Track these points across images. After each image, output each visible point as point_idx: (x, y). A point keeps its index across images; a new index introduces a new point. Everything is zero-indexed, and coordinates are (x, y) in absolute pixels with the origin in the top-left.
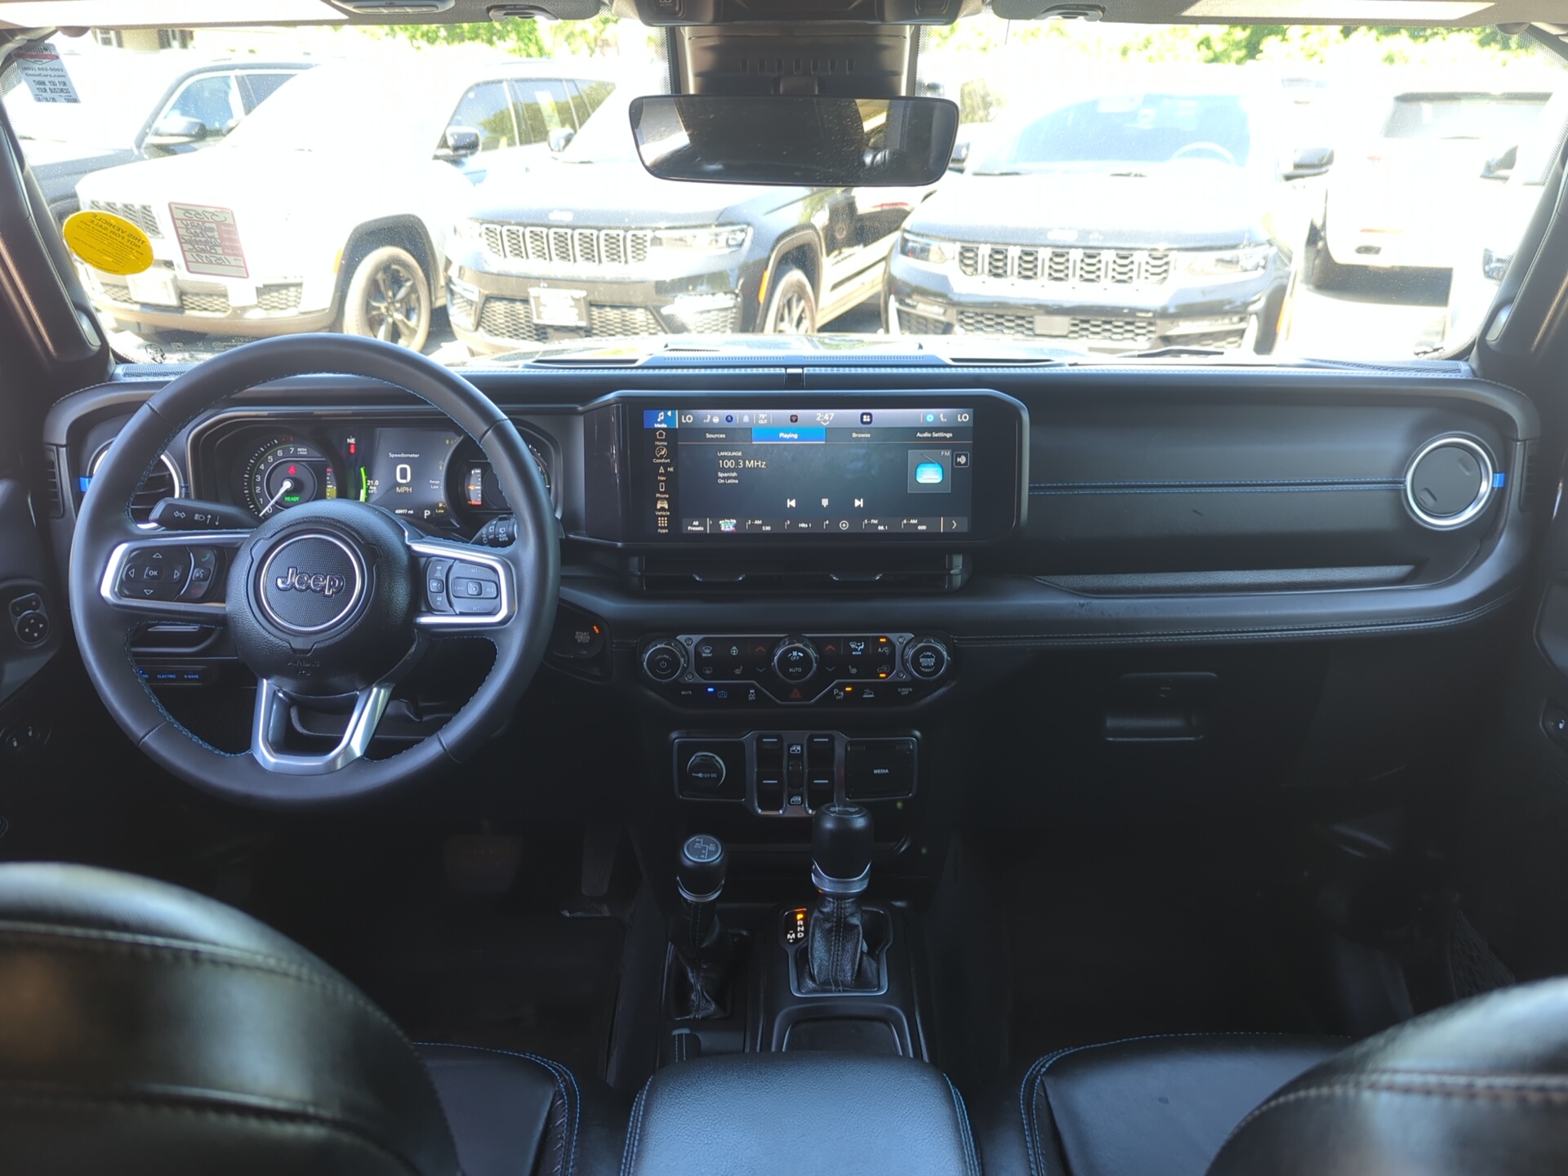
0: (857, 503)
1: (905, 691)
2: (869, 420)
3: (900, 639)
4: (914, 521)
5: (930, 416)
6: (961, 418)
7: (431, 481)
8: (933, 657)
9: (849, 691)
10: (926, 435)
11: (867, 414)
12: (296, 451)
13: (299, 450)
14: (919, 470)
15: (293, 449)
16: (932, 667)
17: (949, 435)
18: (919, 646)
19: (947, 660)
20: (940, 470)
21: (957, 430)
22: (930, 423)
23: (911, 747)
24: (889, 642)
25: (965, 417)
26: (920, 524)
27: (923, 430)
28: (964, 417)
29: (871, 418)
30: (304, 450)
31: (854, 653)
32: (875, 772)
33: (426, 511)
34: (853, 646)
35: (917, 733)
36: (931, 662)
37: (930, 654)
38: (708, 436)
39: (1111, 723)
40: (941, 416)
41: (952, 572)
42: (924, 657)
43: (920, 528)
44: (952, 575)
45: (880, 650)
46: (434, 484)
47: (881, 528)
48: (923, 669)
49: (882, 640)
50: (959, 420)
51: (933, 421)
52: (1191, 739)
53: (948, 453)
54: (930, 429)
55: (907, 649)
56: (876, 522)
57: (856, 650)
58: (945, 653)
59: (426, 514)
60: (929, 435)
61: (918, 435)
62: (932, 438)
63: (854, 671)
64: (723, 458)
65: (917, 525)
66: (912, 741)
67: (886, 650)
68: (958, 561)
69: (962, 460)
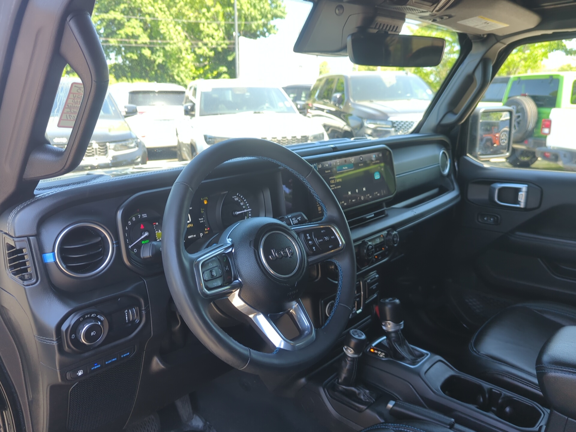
0: (364, 189)
2: (362, 159)
5: (374, 155)
7: (199, 219)
8: (396, 237)
9: (376, 258)
12: (141, 216)
13: (143, 215)
14: (375, 175)
15: (140, 215)
20: (379, 174)
28: (380, 155)
30: (145, 215)
33: (201, 234)
34: (376, 240)
36: (396, 239)
38: (326, 172)
46: (201, 220)
49: (381, 236)
56: (369, 195)
58: (398, 234)
59: (201, 236)
63: (378, 249)
64: (331, 179)
65: (377, 194)
67: (383, 239)
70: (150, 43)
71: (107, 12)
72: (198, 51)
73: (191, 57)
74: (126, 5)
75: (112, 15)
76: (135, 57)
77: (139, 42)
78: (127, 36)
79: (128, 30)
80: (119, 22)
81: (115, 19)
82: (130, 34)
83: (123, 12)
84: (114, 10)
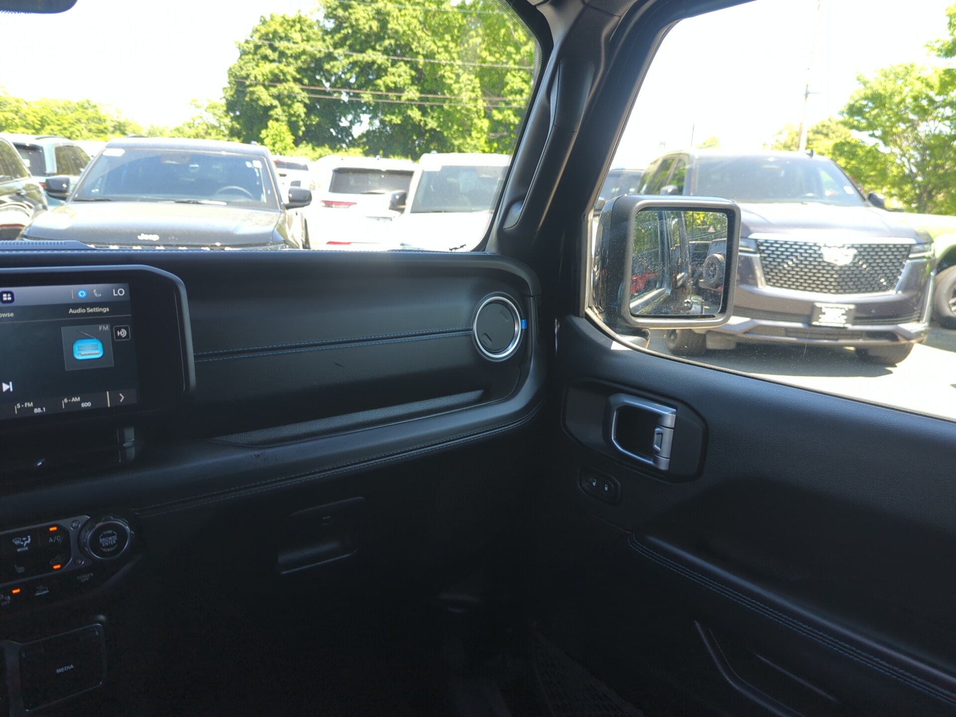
0: (5, 387)
1: (85, 578)
2: (10, 299)
3: (72, 524)
4: (76, 399)
5: (82, 292)
6: (116, 293)
8: (114, 535)
9: (16, 594)
10: (79, 311)
11: (7, 293)
14: (76, 347)
16: (114, 545)
17: (106, 310)
18: (98, 526)
19: (131, 533)
20: (100, 345)
21: (114, 305)
22: (83, 298)
23: (97, 633)
24: (62, 530)
25: (121, 292)
26: (83, 401)
27: (76, 306)
28: (119, 292)
29: (12, 296)
31: (19, 550)
32: (58, 671)
34: (17, 542)
35: (102, 617)
36: (113, 540)
37: (110, 532)
39: (282, 558)
40: (95, 291)
41: (125, 445)
42: (105, 536)
43: (83, 405)
44: (124, 448)
45: (51, 540)
47: (37, 410)
48: (105, 550)
49: (52, 529)
50: (115, 295)
51: (87, 296)
52: (348, 555)
53: (106, 328)
54: (84, 305)
55: (83, 533)
56: (31, 405)
57: (21, 546)
58: (127, 527)
60: (84, 311)
61: (71, 311)
62: (86, 314)
63: (21, 570)
65: (79, 403)
66: (97, 627)
67: (58, 538)
68: (130, 434)
69: (123, 333)
70: (421, 99)
71: (362, 51)
72: (497, 116)
73: (485, 124)
74: (393, 42)
75: (369, 56)
76: (397, 120)
77: (405, 97)
78: (388, 89)
79: (389, 80)
80: (379, 66)
81: (374, 62)
82: (392, 85)
83: (386, 52)
84: (374, 49)
